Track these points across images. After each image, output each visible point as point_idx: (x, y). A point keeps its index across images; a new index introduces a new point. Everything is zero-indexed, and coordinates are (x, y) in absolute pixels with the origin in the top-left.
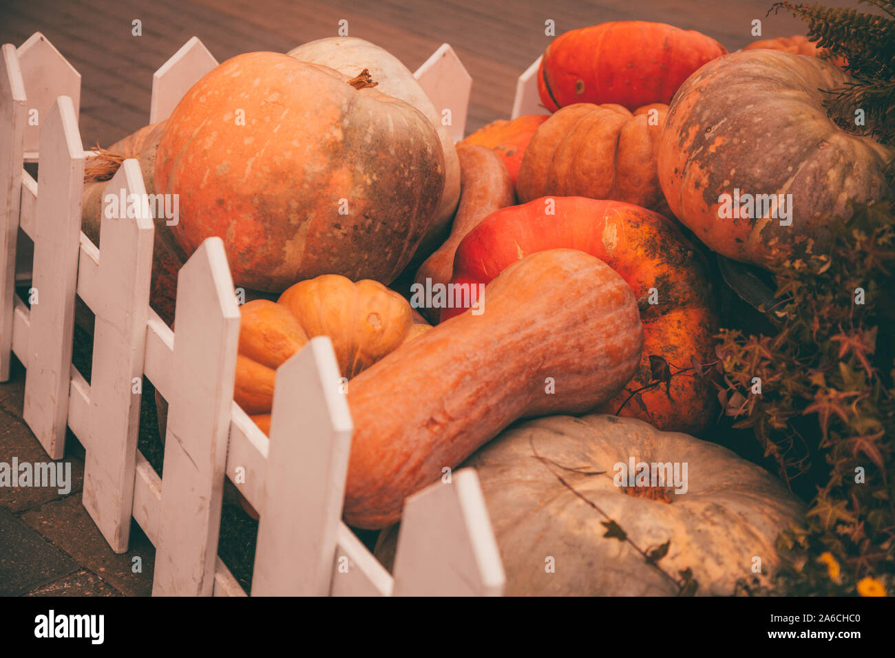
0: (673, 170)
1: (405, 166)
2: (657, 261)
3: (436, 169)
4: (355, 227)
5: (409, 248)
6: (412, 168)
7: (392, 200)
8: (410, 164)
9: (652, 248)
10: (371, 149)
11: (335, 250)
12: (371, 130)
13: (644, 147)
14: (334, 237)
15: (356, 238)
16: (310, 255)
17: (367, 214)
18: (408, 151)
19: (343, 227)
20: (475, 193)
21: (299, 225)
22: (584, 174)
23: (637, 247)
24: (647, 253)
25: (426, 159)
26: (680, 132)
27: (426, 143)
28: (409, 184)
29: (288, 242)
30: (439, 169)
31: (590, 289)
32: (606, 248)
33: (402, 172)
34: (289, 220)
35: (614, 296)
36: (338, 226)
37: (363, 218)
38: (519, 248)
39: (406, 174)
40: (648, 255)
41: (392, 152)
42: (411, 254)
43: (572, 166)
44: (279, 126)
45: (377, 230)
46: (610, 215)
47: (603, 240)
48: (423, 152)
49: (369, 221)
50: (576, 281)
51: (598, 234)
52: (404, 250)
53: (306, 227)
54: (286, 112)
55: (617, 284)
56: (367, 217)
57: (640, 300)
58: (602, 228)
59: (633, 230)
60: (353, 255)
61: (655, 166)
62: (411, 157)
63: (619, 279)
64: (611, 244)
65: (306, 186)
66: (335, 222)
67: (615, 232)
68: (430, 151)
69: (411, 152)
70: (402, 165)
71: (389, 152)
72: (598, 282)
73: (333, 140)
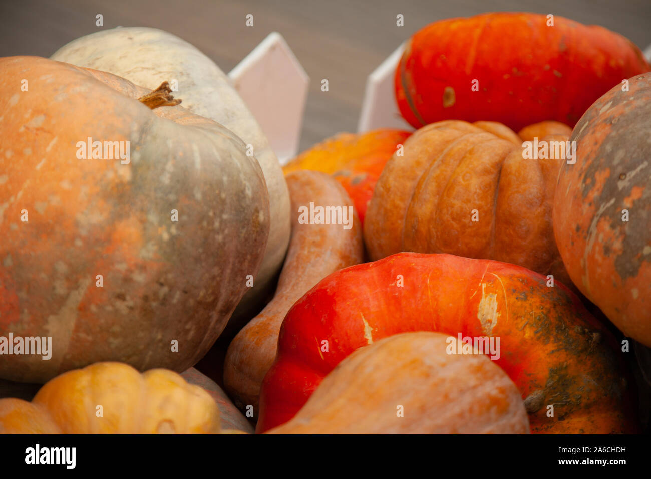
0: (574, 227)
1: (215, 214)
2: (551, 347)
3: (257, 217)
4: (146, 298)
5: (219, 321)
6: (225, 217)
7: (197, 260)
8: (222, 212)
9: (546, 329)
10: (170, 193)
11: (116, 328)
12: (170, 167)
13: (533, 186)
14: (117, 311)
15: (146, 312)
16: (82, 335)
17: (162, 280)
18: (219, 195)
19: (128, 298)
20: (310, 239)
21: (68, 295)
22: (453, 219)
23: (525, 326)
24: (539, 335)
25: (243, 205)
26: (583, 177)
27: (244, 182)
28: (220, 238)
29: (51, 318)
30: (262, 217)
31: (462, 392)
32: (483, 327)
33: (211, 222)
34: (54, 288)
35: (494, 401)
36: (121, 297)
37: (156, 286)
38: (366, 324)
39: (217, 225)
40: (539, 338)
41: (199, 196)
42: (221, 328)
43: (439, 207)
44: (43, 161)
45: (175, 301)
46: (489, 281)
47: (479, 316)
48: (240, 195)
49: (165, 289)
50: (443, 381)
51: (471, 307)
52: (212, 324)
53: (77, 297)
54: (54, 141)
55: (498, 384)
56: (162, 284)
57: (528, 399)
58: (477, 299)
59: (519, 303)
60: (141, 334)
61: (549, 212)
62: (223, 202)
63: (502, 377)
64: (490, 321)
65: (79, 243)
66: (118, 290)
67: (495, 305)
68: (249, 193)
69: (223, 196)
70: (211, 214)
71: (194, 196)
72: (472, 382)
73: (117, 181)
